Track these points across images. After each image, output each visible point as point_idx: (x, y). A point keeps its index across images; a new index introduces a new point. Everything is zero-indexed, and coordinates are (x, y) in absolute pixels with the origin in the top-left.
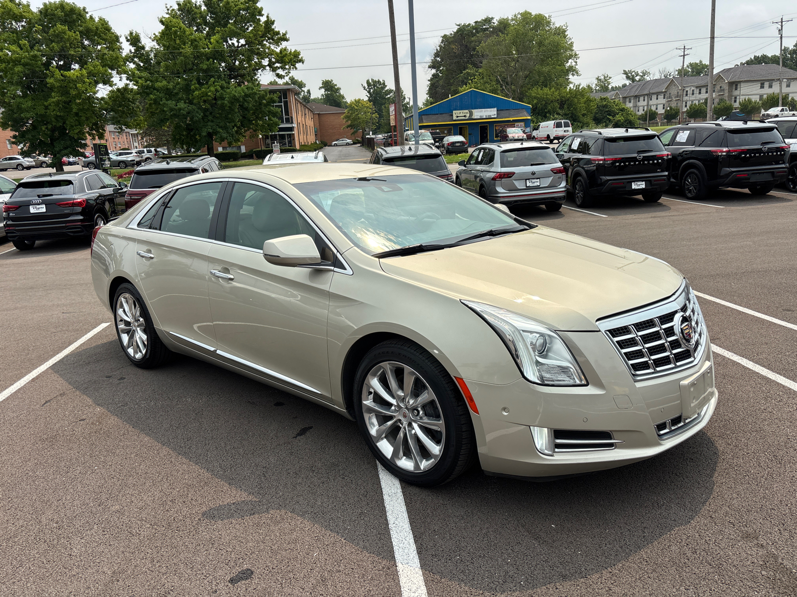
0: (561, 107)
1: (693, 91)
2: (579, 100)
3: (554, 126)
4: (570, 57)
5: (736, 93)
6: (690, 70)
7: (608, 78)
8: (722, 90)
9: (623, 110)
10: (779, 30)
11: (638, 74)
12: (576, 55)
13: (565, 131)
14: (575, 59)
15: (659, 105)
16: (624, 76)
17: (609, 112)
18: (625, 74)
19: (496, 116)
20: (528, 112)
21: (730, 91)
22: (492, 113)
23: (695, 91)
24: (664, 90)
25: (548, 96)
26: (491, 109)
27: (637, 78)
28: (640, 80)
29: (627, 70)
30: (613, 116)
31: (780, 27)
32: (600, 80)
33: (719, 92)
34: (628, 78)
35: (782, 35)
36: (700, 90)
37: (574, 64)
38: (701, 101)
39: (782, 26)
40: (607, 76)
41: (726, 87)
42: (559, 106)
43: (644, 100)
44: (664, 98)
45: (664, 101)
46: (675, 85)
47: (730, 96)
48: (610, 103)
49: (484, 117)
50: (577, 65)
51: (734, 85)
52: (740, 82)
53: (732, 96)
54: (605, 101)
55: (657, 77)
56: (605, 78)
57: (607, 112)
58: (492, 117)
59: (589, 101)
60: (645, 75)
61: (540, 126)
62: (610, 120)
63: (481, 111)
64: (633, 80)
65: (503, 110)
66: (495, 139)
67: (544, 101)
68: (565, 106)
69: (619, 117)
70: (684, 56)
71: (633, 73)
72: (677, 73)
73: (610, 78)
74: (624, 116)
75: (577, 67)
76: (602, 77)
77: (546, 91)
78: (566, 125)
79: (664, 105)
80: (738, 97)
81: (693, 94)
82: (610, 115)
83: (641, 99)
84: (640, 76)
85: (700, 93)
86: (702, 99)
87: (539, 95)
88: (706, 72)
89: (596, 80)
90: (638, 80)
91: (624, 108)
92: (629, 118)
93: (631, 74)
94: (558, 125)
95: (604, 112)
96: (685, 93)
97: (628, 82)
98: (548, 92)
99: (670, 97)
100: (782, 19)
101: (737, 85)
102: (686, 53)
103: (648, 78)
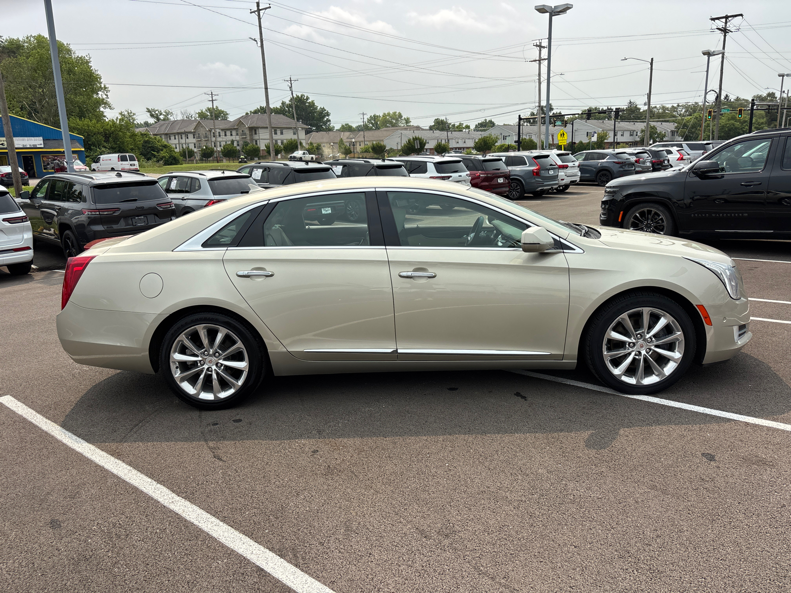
0: (107, 141)
1: (219, 133)
2: (124, 134)
3: (119, 159)
4: (100, 89)
5: (256, 137)
6: (209, 114)
7: (132, 114)
8: (244, 134)
9: (165, 146)
10: (290, 87)
11: (162, 113)
12: (105, 88)
13: (131, 165)
14: (105, 92)
15: (191, 142)
16: (148, 114)
17: (152, 148)
18: (149, 112)
19: (42, 146)
20: (80, 144)
21: (251, 135)
22: (37, 142)
23: (221, 133)
24: (193, 131)
25: (90, 128)
26: (36, 138)
27: (162, 117)
28: (164, 120)
29: (150, 109)
30: (158, 152)
31: (290, 84)
32: (124, 115)
33: (242, 136)
34: (152, 116)
35: (292, 91)
36: (225, 132)
37: (104, 97)
38: (228, 143)
39: (291, 84)
40: (131, 112)
41: (247, 132)
42: (104, 139)
43: (175, 139)
44: (194, 138)
45: (194, 141)
46: (202, 127)
47: (252, 140)
48: (151, 138)
49: (28, 146)
50: (108, 98)
51: (254, 130)
52: (258, 128)
53: (254, 140)
54: (146, 137)
55: (180, 118)
56: (128, 114)
57: (150, 147)
58: (38, 146)
59: (133, 135)
60: (168, 115)
61: (101, 159)
62: (155, 156)
63: (23, 140)
64: (158, 119)
65: (49, 140)
66: (44, 171)
67: (87, 132)
68: (111, 139)
69: (163, 154)
70: (212, 101)
71: (157, 112)
72: (197, 115)
73: (134, 114)
74: (167, 153)
75: (108, 100)
76: (126, 113)
77: (86, 123)
78: (132, 159)
79: (195, 144)
80: (258, 141)
81: (220, 136)
82: (154, 151)
83: (173, 138)
84: (164, 115)
85: (226, 135)
86: (229, 141)
87: (79, 126)
88: (222, 117)
89: (120, 115)
90: (162, 119)
91: (166, 145)
92: (172, 154)
93: (155, 112)
94: (123, 159)
95: (147, 147)
96: (212, 134)
97: (152, 121)
98: (89, 123)
99: (199, 137)
100: (290, 78)
101: (255, 131)
102: (214, 99)
103: (172, 118)
